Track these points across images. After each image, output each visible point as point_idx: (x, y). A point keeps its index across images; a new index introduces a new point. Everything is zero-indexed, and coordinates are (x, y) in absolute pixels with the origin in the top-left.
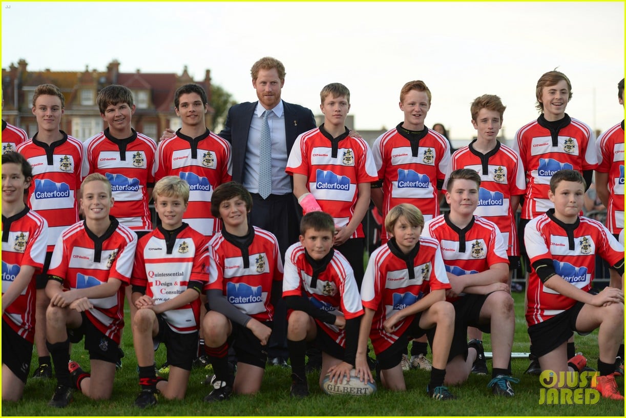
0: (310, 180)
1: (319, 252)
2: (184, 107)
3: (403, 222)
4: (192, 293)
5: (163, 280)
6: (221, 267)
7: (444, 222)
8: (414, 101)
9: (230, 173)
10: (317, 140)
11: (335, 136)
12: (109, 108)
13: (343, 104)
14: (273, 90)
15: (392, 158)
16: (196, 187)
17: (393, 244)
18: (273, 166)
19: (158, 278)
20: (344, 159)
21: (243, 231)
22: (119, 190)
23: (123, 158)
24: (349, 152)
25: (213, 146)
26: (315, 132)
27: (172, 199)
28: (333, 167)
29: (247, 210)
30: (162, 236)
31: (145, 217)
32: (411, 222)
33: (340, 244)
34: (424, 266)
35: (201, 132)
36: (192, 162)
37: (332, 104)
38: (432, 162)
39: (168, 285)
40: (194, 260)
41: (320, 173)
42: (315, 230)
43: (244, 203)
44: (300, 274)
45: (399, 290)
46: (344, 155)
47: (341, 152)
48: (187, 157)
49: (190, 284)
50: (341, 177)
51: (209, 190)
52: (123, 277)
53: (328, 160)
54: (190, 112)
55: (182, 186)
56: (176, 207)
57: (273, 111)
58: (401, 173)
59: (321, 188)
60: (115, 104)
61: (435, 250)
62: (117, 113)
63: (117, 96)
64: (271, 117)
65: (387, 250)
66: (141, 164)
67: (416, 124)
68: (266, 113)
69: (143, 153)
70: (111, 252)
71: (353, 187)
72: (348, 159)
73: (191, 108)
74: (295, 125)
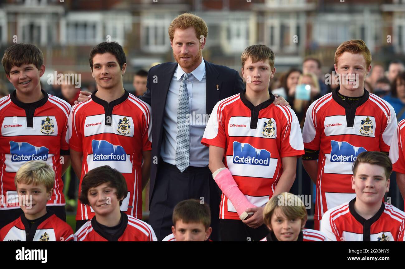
0: (227, 154)
2: (97, 69)
7: (348, 211)
8: (347, 64)
10: (236, 108)
12: (14, 69)
13: (264, 69)
14: (189, 51)
15: (325, 128)
16: (110, 157)
18: (191, 135)
20: (264, 130)
21: (113, 221)
22: (24, 160)
23: (30, 124)
24: (270, 123)
25: (132, 111)
26: (235, 98)
28: (251, 140)
30: (23, 226)
31: (55, 190)
35: (117, 95)
36: (105, 130)
38: (372, 133)
41: (237, 146)
46: (265, 126)
47: (261, 122)
48: (101, 123)
50: (260, 150)
51: (125, 160)
53: (246, 131)
54: (102, 74)
57: (192, 75)
59: (238, 163)
62: (22, 75)
63: (22, 57)
64: (191, 81)
66: (50, 131)
67: (352, 90)
68: (185, 76)
69: (53, 119)
71: (274, 162)
72: (269, 130)
73: (103, 70)
74: (217, 89)
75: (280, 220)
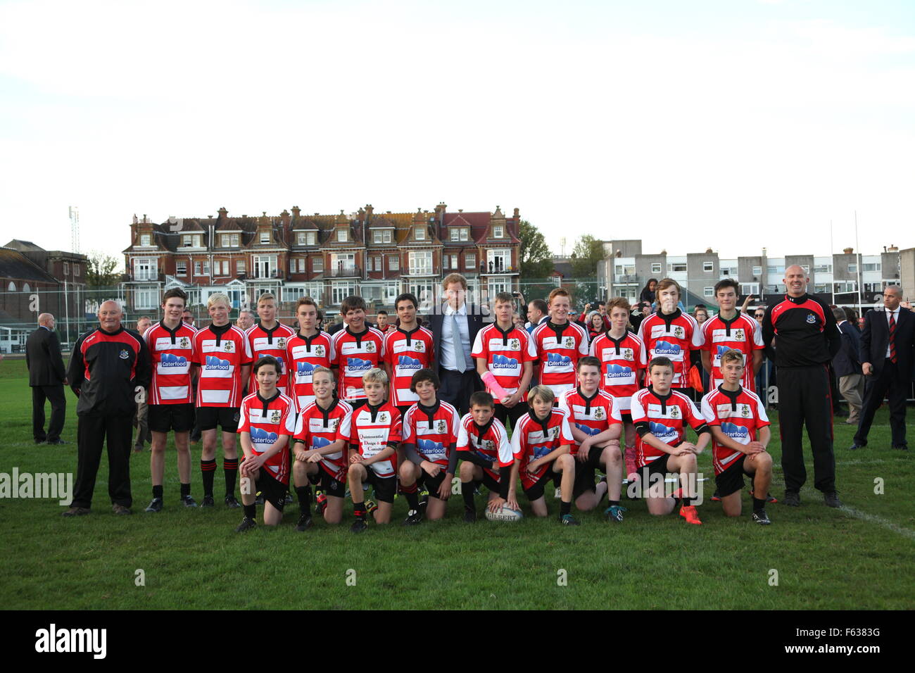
0: (489, 362)
1: (481, 421)
2: (401, 310)
3: (538, 399)
4: (389, 450)
5: (370, 441)
6: (414, 427)
7: (576, 393)
8: (559, 303)
10: (493, 332)
11: (505, 330)
12: (349, 312)
13: (509, 307)
14: (458, 297)
15: (544, 345)
16: (409, 366)
17: (532, 413)
19: (366, 440)
20: (512, 346)
21: (432, 402)
22: (357, 369)
23: (359, 346)
24: (515, 341)
26: (491, 326)
27: (374, 383)
28: (504, 353)
29: (435, 388)
30: (369, 410)
32: (544, 399)
34: (555, 428)
35: (413, 327)
36: (407, 349)
37: (500, 307)
38: (573, 347)
39: (373, 444)
40: (390, 426)
41: (496, 357)
42: (479, 405)
43: (432, 384)
44: (469, 436)
45: (537, 445)
46: (512, 343)
47: (510, 341)
48: (404, 345)
49: (389, 444)
50: (511, 359)
51: (420, 368)
52: (346, 437)
53: (501, 348)
54: (405, 313)
55: (382, 374)
56: (377, 389)
57: (458, 312)
58: (549, 355)
59: (497, 367)
60: (353, 309)
61: (562, 417)
62: (354, 316)
63: (355, 304)
64: (457, 316)
65: (527, 418)
66: (372, 350)
67: (561, 320)
68: (454, 313)
69: (373, 342)
70: (335, 420)
71: (519, 366)
72: (515, 346)
73: (405, 311)
74: (475, 320)
75: (539, 402)
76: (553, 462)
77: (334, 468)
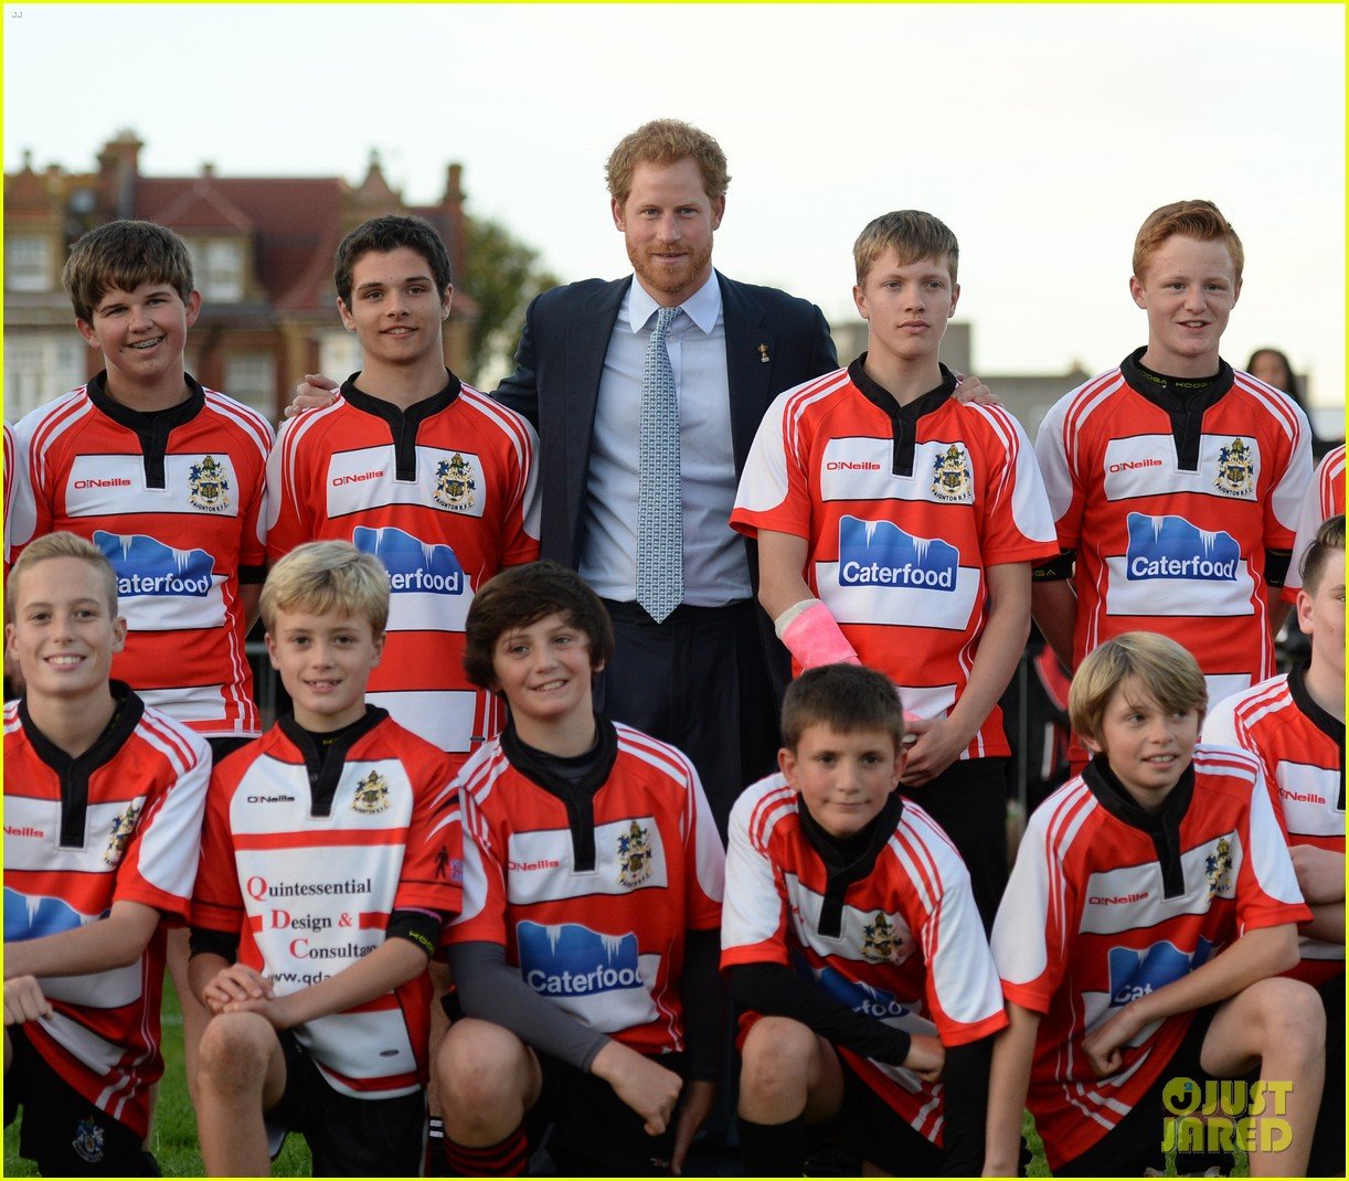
0: (815, 557)
2: (371, 299)
3: (1135, 701)
4: (402, 955)
5: (299, 907)
7: (1288, 700)
8: (1182, 274)
9: (534, 531)
10: (843, 412)
11: (906, 397)
12: (109, 300)
13: (935, 285)
14: (684, 236)
16: (413, 581)
18: (685, 506)
19: (282, 903)
20: (937, 480)
21: (577, 737)
22: (143, 593)
23: (155, 478)
24: (954, 456)
25: (473, 435)
26: (834, 382)
27: (329, 621)
28: (899, 509)
29: (594, 662)
30: (296, 752)
31: (233, 688)
32: (1163, 700)
33: (924, 781)
34: (1212, 848)
35: (429, 386)
36: (397, 493)
37: (896, 283)
38: (1248, 488)
39: (315, 924)
41: (852, 529)
42: (835, 730)
43: (582, 639)
44: (781, 886)
45: (1129, 936)
46: (938, 465)
47: (925, 454)
48: (381, 474)
49: (396, 923)
50: (928, 542)
51: (460, 592)
52: (165, 895)
53: (881, 482)
54: (391, 315)
55: (364, 574)
56: (345, 649)
57: (683, 312)
58: (1136, 526)
59: (858, 583)
60: (130, 287)
61: (1249, 789)
62: (136, 318)
63: (139, 260)
64: (676, 334)
66: (217, 501)
67: (1191, 355)
68: (660, 317)
69: (224, 462)
70: (121, 809)
71: (969, 580)
72: (952, 480)
73: (393, 303)
74: (764, 360)
76: (1200, 1017)
77: (97, 1055)
